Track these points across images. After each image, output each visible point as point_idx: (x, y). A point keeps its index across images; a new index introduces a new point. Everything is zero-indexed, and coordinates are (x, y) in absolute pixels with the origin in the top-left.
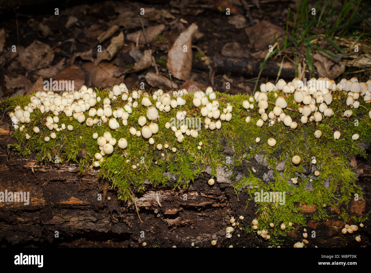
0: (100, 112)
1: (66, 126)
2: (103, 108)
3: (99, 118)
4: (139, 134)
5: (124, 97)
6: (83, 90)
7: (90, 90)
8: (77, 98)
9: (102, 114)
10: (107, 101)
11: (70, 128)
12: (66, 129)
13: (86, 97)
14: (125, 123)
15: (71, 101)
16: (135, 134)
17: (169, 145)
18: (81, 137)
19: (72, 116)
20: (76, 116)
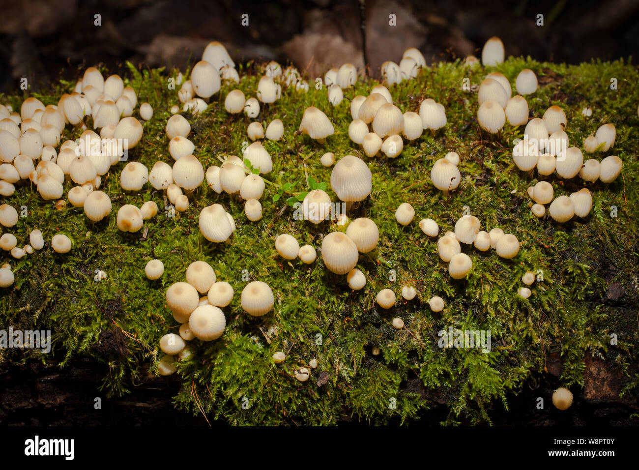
0: (161, 174)
1: (47, 236)
2: (171, 162)
3: (160, 194)
4: (308, 253)
5: (234, 102)
6: (89, 88)
7: (115, 83)
8: (75, 119)
9: (170, 181)
10: (178, 126)
11: (62, 242)
12: (48, 246)
13: (105, 116)
14: (253, 210)
15: (54, 135)
16: (294, 257)
17: (418, 286)
18: (101, 274)
19: (64, 196)
20: (76, 196)
